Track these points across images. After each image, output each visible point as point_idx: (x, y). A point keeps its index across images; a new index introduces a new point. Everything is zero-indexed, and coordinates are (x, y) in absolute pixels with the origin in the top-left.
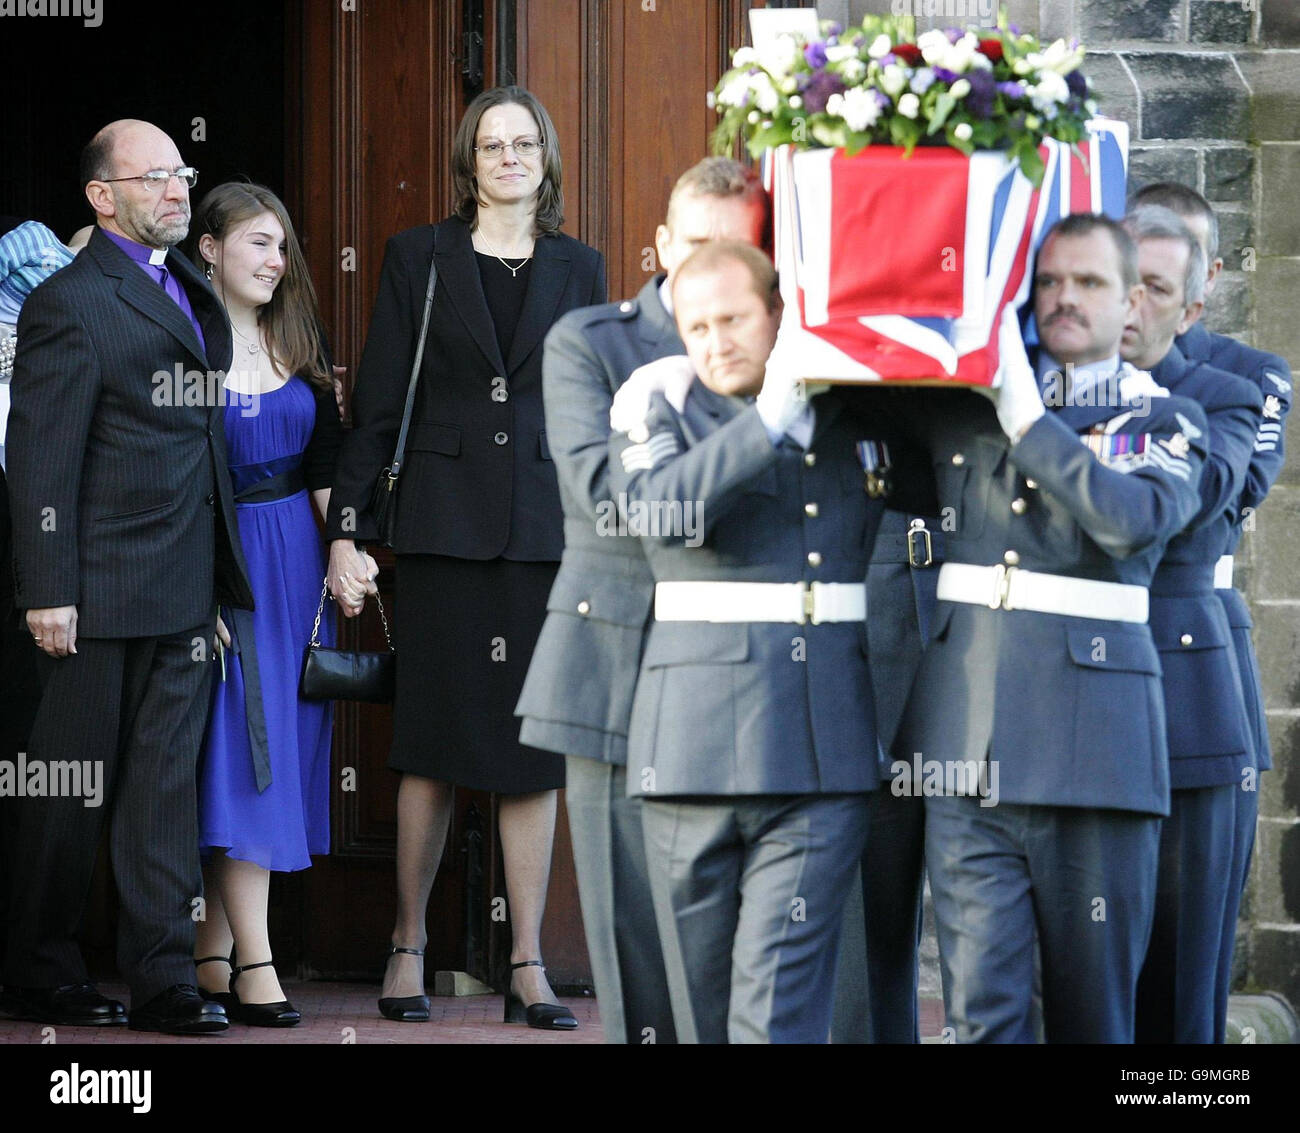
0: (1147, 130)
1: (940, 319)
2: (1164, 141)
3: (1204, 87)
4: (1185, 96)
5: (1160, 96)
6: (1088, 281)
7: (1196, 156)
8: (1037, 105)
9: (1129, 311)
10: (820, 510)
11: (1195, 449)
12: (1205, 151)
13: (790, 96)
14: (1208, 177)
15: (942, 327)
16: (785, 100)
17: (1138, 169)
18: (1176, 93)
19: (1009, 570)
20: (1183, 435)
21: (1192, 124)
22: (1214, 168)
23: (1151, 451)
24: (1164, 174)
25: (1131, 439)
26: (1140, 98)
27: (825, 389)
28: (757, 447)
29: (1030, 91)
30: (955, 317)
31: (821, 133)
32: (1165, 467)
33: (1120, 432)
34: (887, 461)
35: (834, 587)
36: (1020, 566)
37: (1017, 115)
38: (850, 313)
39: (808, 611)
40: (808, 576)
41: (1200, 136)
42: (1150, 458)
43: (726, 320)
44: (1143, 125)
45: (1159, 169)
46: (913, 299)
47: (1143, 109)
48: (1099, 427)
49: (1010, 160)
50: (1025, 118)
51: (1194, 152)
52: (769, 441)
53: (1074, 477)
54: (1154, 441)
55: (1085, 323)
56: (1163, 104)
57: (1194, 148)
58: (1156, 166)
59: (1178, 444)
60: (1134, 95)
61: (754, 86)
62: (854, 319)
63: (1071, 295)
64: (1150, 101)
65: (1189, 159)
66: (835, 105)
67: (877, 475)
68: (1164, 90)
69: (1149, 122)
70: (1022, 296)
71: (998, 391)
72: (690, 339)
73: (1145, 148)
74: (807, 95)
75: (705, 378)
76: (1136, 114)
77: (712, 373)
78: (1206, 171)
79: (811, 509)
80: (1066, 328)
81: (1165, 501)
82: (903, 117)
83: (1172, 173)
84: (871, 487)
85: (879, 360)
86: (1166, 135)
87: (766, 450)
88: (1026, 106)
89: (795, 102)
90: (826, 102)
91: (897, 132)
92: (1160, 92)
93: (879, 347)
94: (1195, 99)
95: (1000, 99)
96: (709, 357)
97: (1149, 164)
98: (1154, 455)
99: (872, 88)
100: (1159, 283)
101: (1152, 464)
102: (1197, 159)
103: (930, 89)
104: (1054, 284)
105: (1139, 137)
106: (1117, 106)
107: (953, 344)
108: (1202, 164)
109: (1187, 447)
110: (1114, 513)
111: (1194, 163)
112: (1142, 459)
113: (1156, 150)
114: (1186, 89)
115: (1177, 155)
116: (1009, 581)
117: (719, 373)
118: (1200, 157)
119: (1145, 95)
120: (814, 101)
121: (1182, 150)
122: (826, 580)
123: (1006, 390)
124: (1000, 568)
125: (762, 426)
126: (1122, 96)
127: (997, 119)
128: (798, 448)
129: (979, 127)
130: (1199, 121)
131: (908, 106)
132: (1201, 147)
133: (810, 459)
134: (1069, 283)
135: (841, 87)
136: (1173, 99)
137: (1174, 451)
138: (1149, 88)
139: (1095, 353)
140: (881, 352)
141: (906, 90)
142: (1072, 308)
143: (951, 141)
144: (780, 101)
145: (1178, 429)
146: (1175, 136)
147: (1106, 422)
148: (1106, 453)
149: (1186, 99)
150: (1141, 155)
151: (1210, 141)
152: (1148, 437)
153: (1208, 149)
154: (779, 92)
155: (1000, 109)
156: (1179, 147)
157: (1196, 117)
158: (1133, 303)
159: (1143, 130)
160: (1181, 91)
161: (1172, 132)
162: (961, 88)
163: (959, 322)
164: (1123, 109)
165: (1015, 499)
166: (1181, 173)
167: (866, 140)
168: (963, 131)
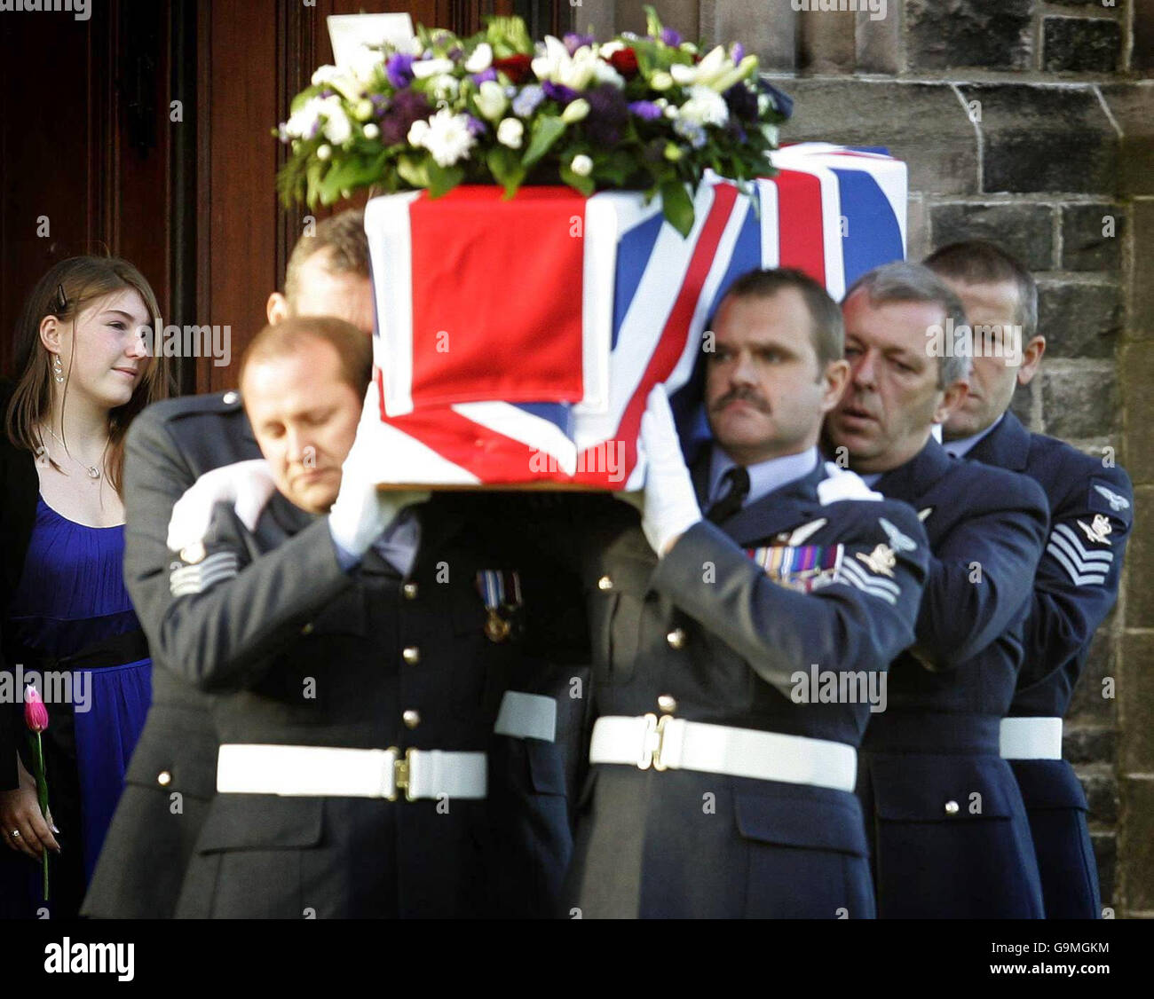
0: (990, 181)
1: (556, 404)
2: (1011, 195)
3: (1063, 127)
4: (1037, 138)
5: (1007, 139)
6: (770, 353)
7: (1052, 214)
8: (681, 129)
9: (827, 394)
10: (421, 655)
11: (903, 563)
12: (1063, 208)
13: (365, 123)
14: (1066, 241)
15: (558, 414)
16: (358, 127)
17: (979, 231)
18: (1025, 135)
19: (663, 719)
20: (889, 547)
21: (1047, 173)
22: (1073, 230)
23: (844, 565)
24: (1010, 236)
25: (819, 550)
26: (981, 140)
27: (424, 498)
28: (321, 568)
29: (672, 112)
30: (573, 403)
31: (405, 170)
32: (860, 585)
33: (808, 542)
34: (518, 597)
35: (436, 756)
36: (676, 714)
37: (654, 144)
38: (440, 400)
39: (400, 784)
40: (402, 740)
41: (1056, 189)
42: (841, 575)
43: (306, 419)
44: (985, 174)
45: (1005, 231)
46: (519, 381)
47: (985, 155)
48: (782, 537)
49: (648, 202)
50: (664, 147)
51: (1049, 209)
52: (338, 562)
53: (732, 600)
54: (847, 553)
55: (765, 407)
56: (1009, 148)
57: (1049, 204)
58: (1001, 226)
59: (881, 558)
60: (974, 137)
61: (325, 112)
62: (447, 407)
63: (747, 371)
64: (993, 144)
65: (1043, 218)
66: (418, 134)
67: (502, 612)
68: (1011, 130)
69: (992, 171)
70: (681, 374)
71: (641, 493)
72: (266, 440)
73: (987, 204)
74: (386, 123)
75: (284, 488)
76: (976, 161)
77: (292, 484)
78: (1063, 233)
79: (409, 654)
80: (742, 414)
81: (852, 627)
82: (505, 148)
83: (1021, 235)
84: (493, 628)
85: (478, 459)
86: (1014, 187)
87: (332, 573)
88: (666, 130)
89: (371, 131)
90: (409, 129)
91: (495, 165)
92: (1005, 133)
93: (479, 443)
94: (1050, 142)
95: (631, 123)
96: (287, 465)
97: (993, 224)
98: (847, 571)
99: (464, 111)
100: (902, 358)
101: (843, 581)
102: (1052, 218)
103: (537, 110)
104: (728, 358)
105: (980, 190)
106: (953, 151)
107: (571, 438)
108: (1059, 224)
109: (893, 562)
110: (784, 644)
111: (1049, 223)
112: (831, 576)
113: (1001, 206)
114: (1039, 130)
115: (1028, 213)
116: (662, 734)
117: (300, 485)
118: (1056, 216)
119: (987, 137)
120: (392, 130)
121: (1034, 205)
122: (425, 747)
123: (652, 491)
124: (651, 717)
125: (333, 544)
126: (959, 138)
127: (631, 149)
128: (394, 575)
129: (602, 159)
130: (1055, 170)
131: (510, 133)
132: (1058, 204)
133: (410, 589)
134: (746, 356)
135: (426, 110)
136: (1022, 142)
137: (874, 566)
138: (993, 128)
139: (782, 445)
140: (482, 449)
141: (509, 113)
142: (748, 386)
143: (565, 177)
144: (354, 131)
145: (886, 540)
146: (1025, 190)
147: (790, 531)
148: (786, 570)
149: (1039, 143)
150: (983, 214)
151: (1069, 195)
152: (840, 549)
153: (1066, 205)
154: (353, 119)
155: (633, 136)
156: (1030, 202)
157: (1051, 166)
158: (832, 383)
159: (985, 181)
160: (1033, 132)
161: (1021, 185)
162: (577, 110)
163: (579, 409)
164: (960, 155)
165: (671, 630)
166: (1032, 235)
167: (459, 176)
168: (581, 164)
